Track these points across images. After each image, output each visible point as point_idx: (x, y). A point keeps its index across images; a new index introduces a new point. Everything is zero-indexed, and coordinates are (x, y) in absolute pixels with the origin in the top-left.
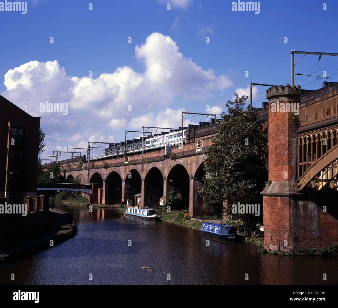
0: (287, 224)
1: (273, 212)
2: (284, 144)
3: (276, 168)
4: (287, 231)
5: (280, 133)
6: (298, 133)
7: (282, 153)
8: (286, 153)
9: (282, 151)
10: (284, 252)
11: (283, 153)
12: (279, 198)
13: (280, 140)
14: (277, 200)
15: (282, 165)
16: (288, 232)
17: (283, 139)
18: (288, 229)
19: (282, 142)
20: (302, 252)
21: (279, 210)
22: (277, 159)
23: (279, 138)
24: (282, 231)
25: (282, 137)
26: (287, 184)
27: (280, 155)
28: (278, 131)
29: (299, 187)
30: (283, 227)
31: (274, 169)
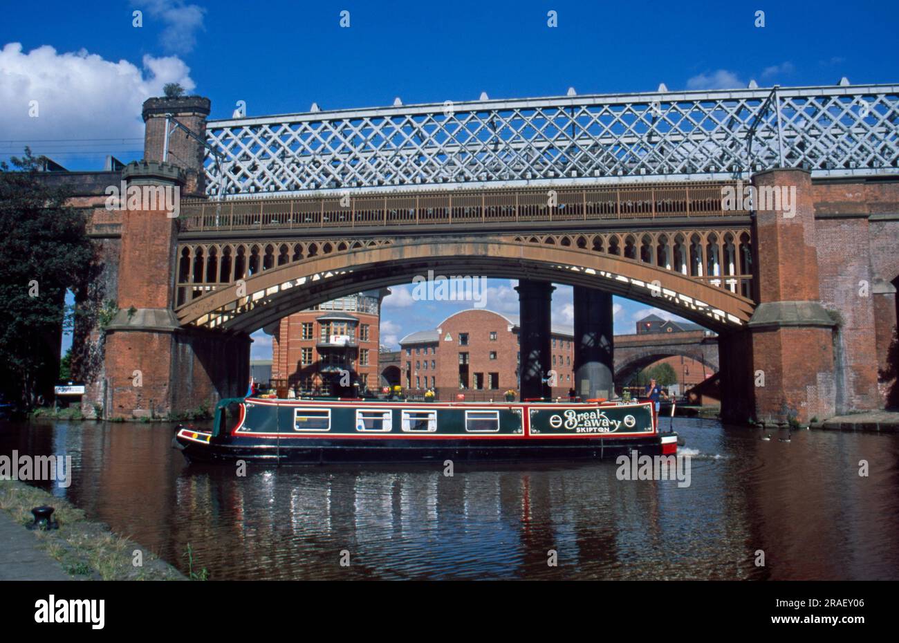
0: (167, 375)
1: (146, 356)
2: (163, 253)
3: (149, 288)
4: (165, 385)
5: (158, 235)
6: (179, 239)
7: (159, 265)
8: (166, 266)
9: (159, 263)
10: (159, 418)
11: (161, 267)
12: (156, 335)
13: (157, 245)
14: (152, 337)
15: (158, 284)
16: (167, 387)
17: (162, 245)
18: (168, 381)
19: (161, 248)
20: (179, 416)
21: (155, 353)
22: (151, 274)
23: (156, 243)
24: (157, 386)
25: (160, 242)
26: (164, 313)
27: (156, 268)
28: (154, 231)
29: (180, 319)
30: (160, 379)
31: (145, 289)
